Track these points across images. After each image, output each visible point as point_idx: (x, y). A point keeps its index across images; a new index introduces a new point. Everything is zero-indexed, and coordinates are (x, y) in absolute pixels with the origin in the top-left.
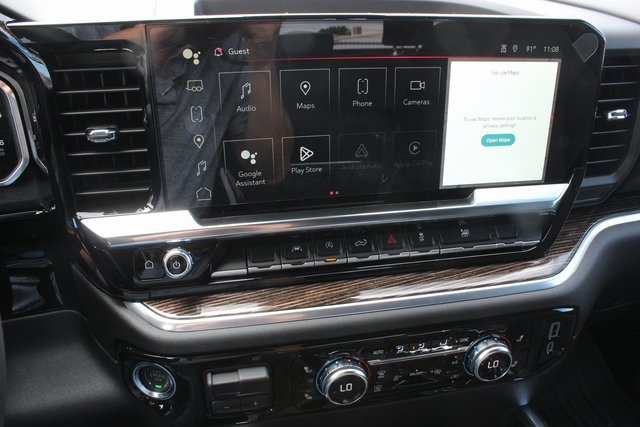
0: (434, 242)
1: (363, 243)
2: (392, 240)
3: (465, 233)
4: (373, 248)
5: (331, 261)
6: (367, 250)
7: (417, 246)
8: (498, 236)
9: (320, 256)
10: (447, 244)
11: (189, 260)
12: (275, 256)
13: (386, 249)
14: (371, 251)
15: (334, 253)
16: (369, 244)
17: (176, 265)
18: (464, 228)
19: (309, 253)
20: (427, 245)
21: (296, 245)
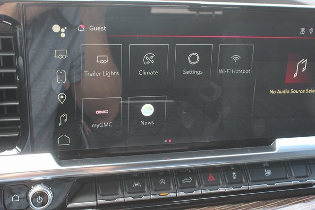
0: (244, 180)
1: (189, 180)
2: (211, 178)
3: (268, 173)
4: (197, 184)
5: (164, 195)
6: (192, 186)
7: (231, 183)
8: (294, 175)
9: (155, 191)
10: (255, 182)
11: (50, 195)
12: (120, 191)
13: (207, 186)
14: (195, 187)
15: (166, 188)
16: (193, 182)
17: (40, 200)
18: (267, 168)
19: (146, 189)
20: (239, 182)
21: (136, 182)
